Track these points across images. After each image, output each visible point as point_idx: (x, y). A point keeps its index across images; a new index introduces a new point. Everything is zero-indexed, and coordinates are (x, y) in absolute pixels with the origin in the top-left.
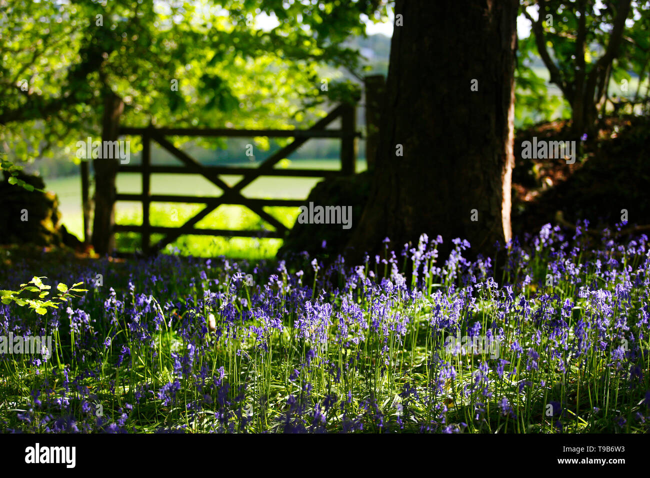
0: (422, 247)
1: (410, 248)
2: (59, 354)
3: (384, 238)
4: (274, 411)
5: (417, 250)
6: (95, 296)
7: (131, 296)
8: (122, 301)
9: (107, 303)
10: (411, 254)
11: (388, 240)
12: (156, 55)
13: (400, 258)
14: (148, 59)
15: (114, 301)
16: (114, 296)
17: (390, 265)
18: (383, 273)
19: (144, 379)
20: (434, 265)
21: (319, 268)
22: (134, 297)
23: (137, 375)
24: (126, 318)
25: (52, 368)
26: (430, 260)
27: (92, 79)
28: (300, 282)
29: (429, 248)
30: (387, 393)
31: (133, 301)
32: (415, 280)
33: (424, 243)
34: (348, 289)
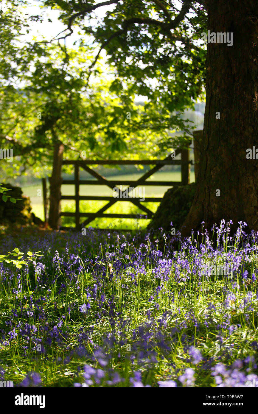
0: (222, 226)
1: (215, 227)
2: (29, 286)
3: (202, 222)
4: (141, 317)
5: (219, 228)
6: (48, 255)
7: (67, 255)
8: (62, 258)
9: (54, 259)
10: (216, 230)
11: (203, 222)
12: (81, 120)
13: (210, 233)
14: (77, 123)
15: (58, 258)
16: (57, 255)
17: (205, 236)
18: (201, 240)
19: (73, 299)
20: (228, 235)
21: (167, 238)
22: (68, 255)
23: (70, 297)
24: (64, 267)
25: (25, 293)
26: (226, 233)
27: (48, 133)
28: (157, 245)
29: (225, 226)
30: (201, 307)
31: (68, 257)
32: (218, 244)
33: (223, 224)
34: (183, 250)
